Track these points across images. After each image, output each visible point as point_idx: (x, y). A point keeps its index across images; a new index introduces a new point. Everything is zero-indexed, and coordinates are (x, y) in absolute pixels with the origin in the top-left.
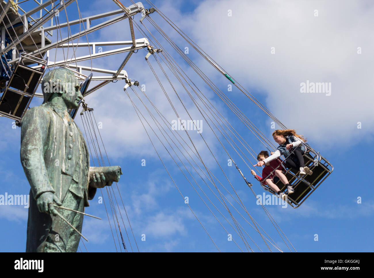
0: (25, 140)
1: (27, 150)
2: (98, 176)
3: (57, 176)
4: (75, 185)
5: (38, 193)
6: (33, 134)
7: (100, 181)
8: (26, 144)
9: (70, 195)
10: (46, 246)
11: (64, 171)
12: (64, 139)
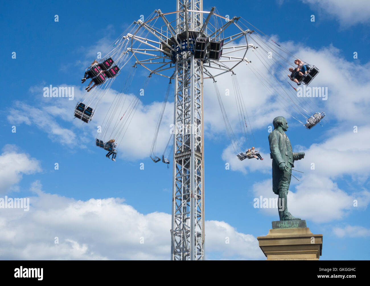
0: (272, 143)
1: (273, 147)
2: (296, 156)
3: (284, 156)
4: (290, 160)
5: (280, 163)
6: (274, 141)
7: (297, 158)
8: (273, 145)
9: (289, 163)
10: (282, 182)
11: (287, 154)
12: (285, 143)
